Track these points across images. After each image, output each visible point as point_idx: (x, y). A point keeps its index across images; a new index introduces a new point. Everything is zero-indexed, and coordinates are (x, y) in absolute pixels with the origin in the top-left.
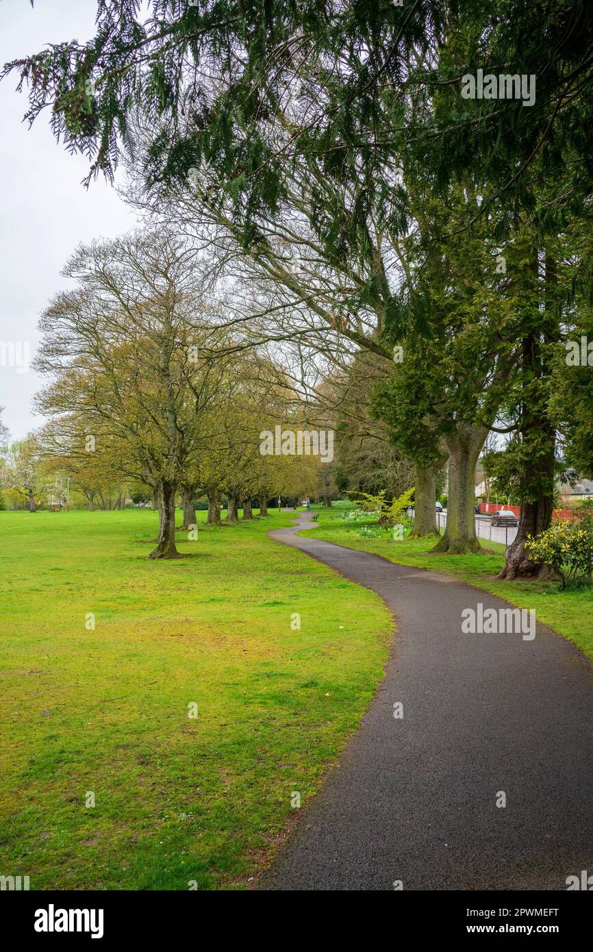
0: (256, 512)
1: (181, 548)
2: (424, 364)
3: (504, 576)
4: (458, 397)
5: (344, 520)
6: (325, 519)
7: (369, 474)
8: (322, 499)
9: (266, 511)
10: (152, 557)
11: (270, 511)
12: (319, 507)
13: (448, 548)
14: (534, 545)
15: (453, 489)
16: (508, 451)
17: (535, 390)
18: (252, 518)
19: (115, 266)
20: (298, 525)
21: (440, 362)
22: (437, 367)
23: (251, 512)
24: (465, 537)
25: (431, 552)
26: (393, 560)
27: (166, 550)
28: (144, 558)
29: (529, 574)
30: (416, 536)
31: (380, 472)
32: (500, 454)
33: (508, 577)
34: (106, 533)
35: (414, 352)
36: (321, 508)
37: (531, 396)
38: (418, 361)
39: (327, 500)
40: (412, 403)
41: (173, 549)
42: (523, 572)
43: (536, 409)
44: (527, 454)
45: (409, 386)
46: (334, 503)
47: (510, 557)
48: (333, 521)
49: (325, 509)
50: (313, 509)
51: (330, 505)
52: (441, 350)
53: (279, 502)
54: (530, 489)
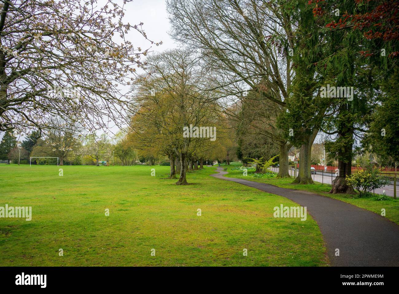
0: (199, 166)
1: (188, 181)
2: (303, 107)
3: (332, 192)
4: (317, 120)
5: (238, 171)
6: (229, 170)
7: (253, 151)
8: (225, 161)
9: (203, 167)
10: (177, 184)
11: (204, 166)
12: (224, 165)
13: (300, 182)
14: (349, 179)
15: (301, 157)
16: (337, 142)
17: (349, 118)
18: (198, 169)
19: (161, 63)
20: (219, 172)
21: (310, 106)
22: (308, 108)
23: (197, 167)
24: (307, 177)
25: (292, 183)
26: (279, 186)
27: (183, 181)
28: (174, 185)
29: (342, 192)
30: (280, 177)
31: (257, 149)
32: (332, 143)
33: (334, 193)
34: (143, 175)
35: (298, 102)
36: (225, 165)
37: (347, 120)
38: (300, 105)
39: (227, 162)
40: (295, 122)
41: (185, 181)
42: (340, 191)
43: (349, 125)
44: (345, 143)
45: (294, 116)
46: (231, 163)
47: (334, 184)
48: (233, 171)
49: (227, 165)
50: (221, 165)
51: (229, 164)
52: (309, 101)
53: (207, 162)
54: (346, 157)
